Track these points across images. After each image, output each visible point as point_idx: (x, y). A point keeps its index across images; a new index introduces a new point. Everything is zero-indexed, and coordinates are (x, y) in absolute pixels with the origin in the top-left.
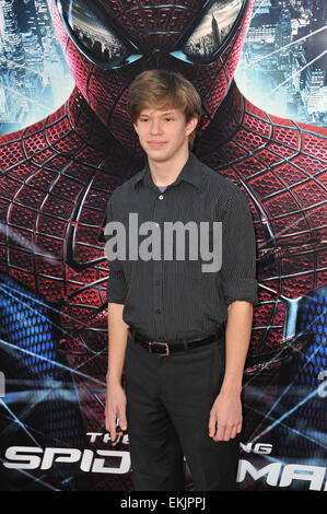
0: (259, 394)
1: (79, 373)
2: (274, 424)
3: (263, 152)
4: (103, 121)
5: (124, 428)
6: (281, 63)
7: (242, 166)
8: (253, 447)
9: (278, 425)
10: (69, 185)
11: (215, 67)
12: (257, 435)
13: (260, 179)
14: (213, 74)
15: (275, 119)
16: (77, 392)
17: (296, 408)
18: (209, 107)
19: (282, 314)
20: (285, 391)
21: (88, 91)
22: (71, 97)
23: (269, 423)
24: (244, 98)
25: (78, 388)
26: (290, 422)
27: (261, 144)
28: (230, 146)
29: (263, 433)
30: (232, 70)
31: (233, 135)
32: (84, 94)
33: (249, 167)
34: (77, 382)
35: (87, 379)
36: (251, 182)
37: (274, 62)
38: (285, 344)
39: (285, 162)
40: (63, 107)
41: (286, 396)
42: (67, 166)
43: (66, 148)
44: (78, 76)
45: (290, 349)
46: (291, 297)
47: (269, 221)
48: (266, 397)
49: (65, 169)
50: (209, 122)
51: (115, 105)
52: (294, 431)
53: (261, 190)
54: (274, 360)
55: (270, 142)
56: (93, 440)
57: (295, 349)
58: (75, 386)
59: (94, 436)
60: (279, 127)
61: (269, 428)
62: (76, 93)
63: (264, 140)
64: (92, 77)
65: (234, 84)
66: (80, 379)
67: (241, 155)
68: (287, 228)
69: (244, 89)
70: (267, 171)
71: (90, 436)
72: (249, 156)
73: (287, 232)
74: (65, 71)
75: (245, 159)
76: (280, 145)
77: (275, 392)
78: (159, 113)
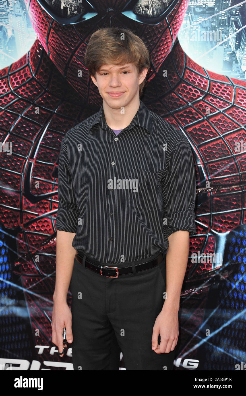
0: (189, 315)
1: (31, 292)
2: (201, 343)
3: (201, 103)
4: (61, 71)
5: (70, 341)
6: (219, 25)
7: (182, 115)
8: (182, 362)
9: (205, 343)
10: (28, 126)
11: (161, 26)
12: (186, 351)
13: (197, 127)
14: (159, 32)
15: (213, 75)
16: (28, 309)
17: (221, 328)
18: (155, 62)
19: (211, 246)
20: (212, 314)
21: (47, 43)
22: (33, 48)
23: (197, 341)
24: (186, 56)
25: (30, 306)
26: (215, 341)
27: (199, 96)
28: (172, 98)
29: (191, 350)
30: (176, 30)
31: (176, 87)
32: (44, 46)
33: (188, 116)
34: (29, 300)
35: (37, 298)
36: (190, 130)
37: (213, 24)
38: (213, 272)
39: (220, 113)
40: (25, 56)
41: (213, 318)
42: (27, 110)
43: (26, 93)
44: (39, 30)
45: (217, 277)
46: (220, 232)
47: (204, 164)
48: (195, 318)
49: (25, 112)
50: (154, 75)
51: (72, 57)
52: (219, 349)
53: (197, 137)
54: (204, 286)
55: (207, 95)
56: (41, 352)
57: (222, 277)
58: (27, 304)
59: (41, 349)
60: (215, 82)
61: (197, 346)
62: (37, 44)
63: (202, 93)
64: (52, 31)
65: (177, 43)
66: (32, 298)
67: (181, 105)
68: (219, 171)
69: (186, 47)
70: (203, 121)
71: (38, 349)
72: (188, 107)
73: (219, 175)
74: (28, 25)
75: (184, 109)
76: (216, 98)
77: (203, 314)
78: (117, 68)
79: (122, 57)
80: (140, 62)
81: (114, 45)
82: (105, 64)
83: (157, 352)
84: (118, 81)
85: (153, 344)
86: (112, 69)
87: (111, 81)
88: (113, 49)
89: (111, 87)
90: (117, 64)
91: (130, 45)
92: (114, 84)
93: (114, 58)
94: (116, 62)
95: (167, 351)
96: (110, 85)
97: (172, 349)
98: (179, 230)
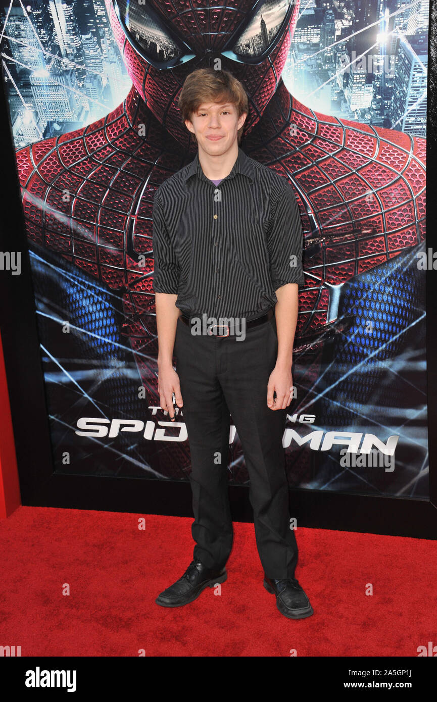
0: (304, 371)
1: (141, 354)
2: (317, 398)
3: (310, 147)
4: (159, 119)
5: (181, 405)
6: (325, 62)
7: (290, 161)
8: (298, 417)
9: (321, 398)
10: (128, 180)
11: (264, 66)
12: (302, 407)
13: (306, 173)
14: (262, 73)
15: (321, 116)
16: (139, 370)
17: (337, 383)
18: (259, 105)
19: (325, 300)
20: (328, 369)
21: (144, 90)
22: (129, 96)
23: (313, 396)
24: (291, 97)
25: (140, 367)
26: (332, 395)
27: (307, 140)
28: (278, 143)
29: (307, 406)
30: (279, 70)
31: (282, 131)
32: (141, 93)
33: (296, 162)
34: (139, 362)
35: (147, 360)
36: (299, 176)
37: (319, 61)
38: (328, 326)
39: (330, 157)
40: (121, 106)
41: (329, 372)
42: (126, 162)
43: (124, 145)
44: (135, 76)
45: (332, 331)
46: (334, 284)
47: (315, 213)
48: (310, 374)
49: (124, 165)
50: (258, 119)
51: (170, 104)
52: (335, 403)
53: (306, 184)
54: (318, 341)
55: (315, 139)
56: (154, 412)
57: (337, 331)
58: (137, 366)
59: (155, 409)
60: (324, 124)
61: (313, 401)
62: (133, 93)
63: (310, 136)
64: (149, 76)
65: (281, 82)
66: (142, 360)
67: (288, 150)
68: (331, 219)
69: (292, 87)
70: (312, 166)
71: (152, 410)
72: (296, 152)
73: (331, 223)
74: (123, 72)
75: (291, 154)
76: (325, 141)
77: (319, 370)
78: (218, 106)
79: (222, 96)
80: (240, 103)
81: (214, 82)
82: (204, 103)
83: (274, 409)
84: (218, 122)
85: (268, 402)
86: (212, 107)
87: (210, 123)
88: (213, 86)
89: (211, 128)
90: (218, 103)
91: (230, 84)
92: (214, 125)
93: (214, 96)
94: (216, 100)
95: (284, 407)
96: (209, 126)
97: (288, 405)
98: (287, 283)
